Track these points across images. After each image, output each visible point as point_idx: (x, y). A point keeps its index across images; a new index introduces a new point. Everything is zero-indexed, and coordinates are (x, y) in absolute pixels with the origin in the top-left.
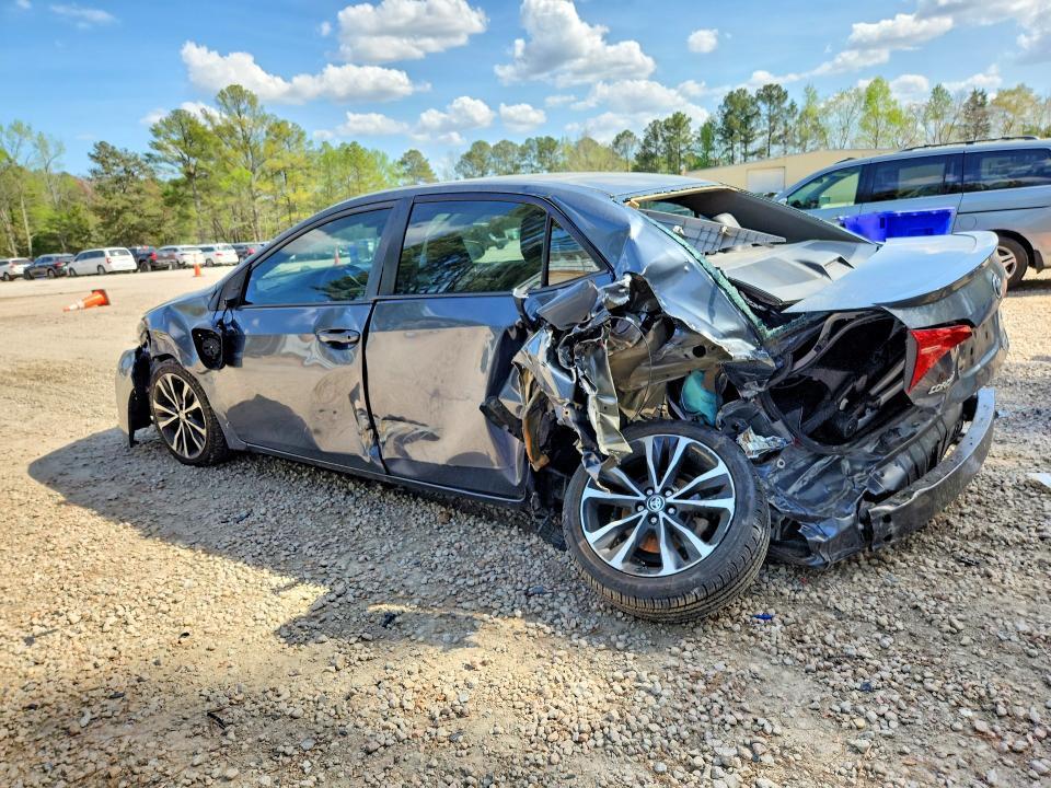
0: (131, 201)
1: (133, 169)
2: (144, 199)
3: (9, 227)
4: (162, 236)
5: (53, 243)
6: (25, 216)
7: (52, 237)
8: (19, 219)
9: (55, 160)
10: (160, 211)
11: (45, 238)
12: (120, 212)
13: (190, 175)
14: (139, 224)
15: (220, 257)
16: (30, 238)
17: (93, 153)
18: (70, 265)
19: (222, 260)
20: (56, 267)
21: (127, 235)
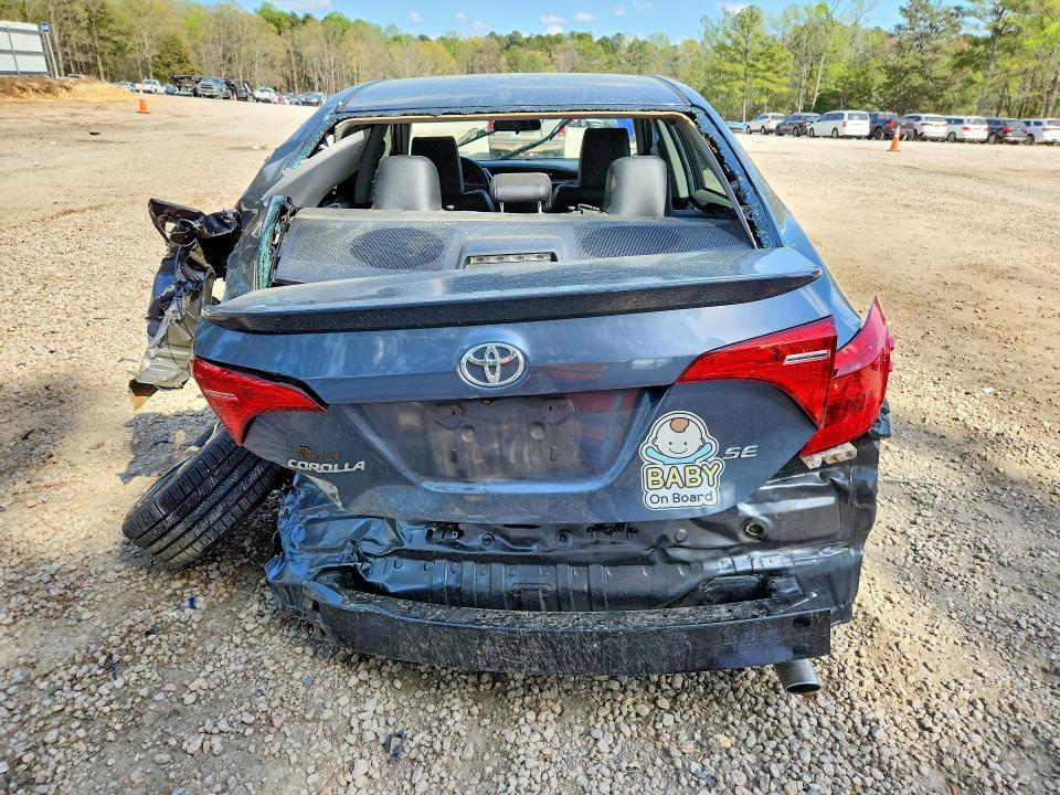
0: (922, 61)
1: (939, 25)
2: (937, 59)
3: (804, 82)
4: (940, 102)
5: (834, 101)
6: (821, 73)
7: (835, 95)
8: (815, 75)
9: (866, 15)
10: (949, 73)
11: (829, 95)
12: (907, 73)
13: (997, 31)
14: (922, 86)
15: (966, 132)
16: (817, 94)
17: (905, 6)
18: (812, 125)
19: (968, 135)
20: (801, 126)
21: (905, 99)
